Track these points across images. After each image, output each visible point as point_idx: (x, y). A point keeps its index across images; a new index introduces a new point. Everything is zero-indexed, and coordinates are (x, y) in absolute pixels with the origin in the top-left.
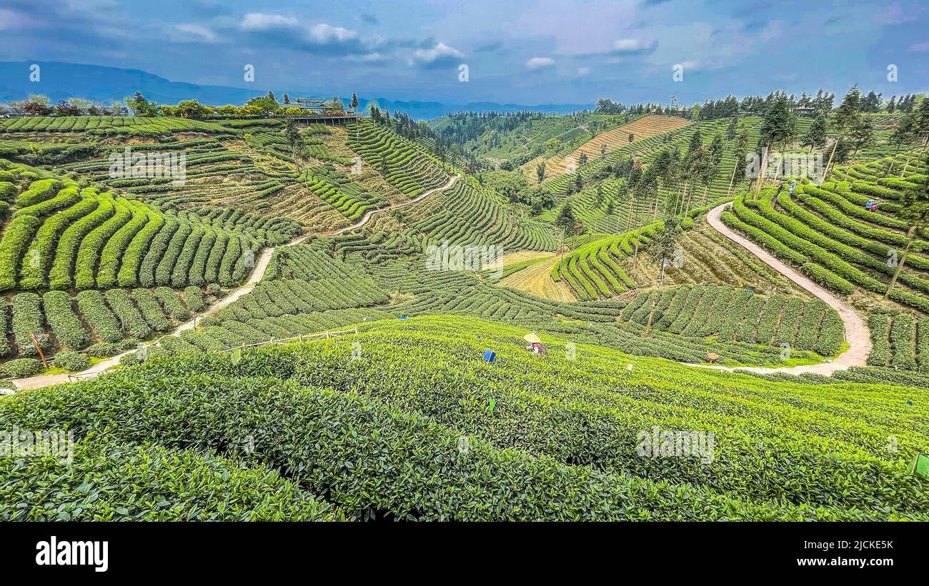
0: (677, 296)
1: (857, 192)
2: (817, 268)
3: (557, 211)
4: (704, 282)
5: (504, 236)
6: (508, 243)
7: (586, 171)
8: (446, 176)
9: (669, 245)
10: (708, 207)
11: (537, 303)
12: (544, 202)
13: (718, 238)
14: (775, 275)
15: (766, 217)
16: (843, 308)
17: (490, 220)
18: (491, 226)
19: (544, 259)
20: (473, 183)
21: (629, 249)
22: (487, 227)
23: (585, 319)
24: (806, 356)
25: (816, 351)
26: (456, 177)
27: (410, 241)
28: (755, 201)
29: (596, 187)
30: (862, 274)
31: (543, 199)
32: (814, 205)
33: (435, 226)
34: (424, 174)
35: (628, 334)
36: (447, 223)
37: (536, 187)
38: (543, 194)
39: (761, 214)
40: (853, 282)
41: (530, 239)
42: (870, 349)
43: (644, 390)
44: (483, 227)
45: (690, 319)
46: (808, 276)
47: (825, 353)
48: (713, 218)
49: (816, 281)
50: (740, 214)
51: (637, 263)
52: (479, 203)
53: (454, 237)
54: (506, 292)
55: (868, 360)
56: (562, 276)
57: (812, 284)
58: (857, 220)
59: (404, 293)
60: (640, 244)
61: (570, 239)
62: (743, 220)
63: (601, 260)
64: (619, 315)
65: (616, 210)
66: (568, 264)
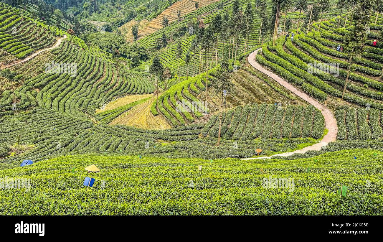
0: (235, 115)
1: (324, 37)
2: (309, 86)
3: (151, 62)
4: (250, 103)
5: (111, 84)
6: (116, 90)
7: (169, 31)
8: (52, 38)
9: (225, 80)
10: (249, 52)
11: (143, 134)
12: (140, 56)
13: (256, 73)
14: (288, 94)
15: (280, 57)
16: (323, 109)
17: (97, 73)
18: (100, 78)
19: (145, 100)
20: (79, 43)
21: (202, 86)
22: (95, 79)
23: (178, 140)
24: (307, 141)
25: (312, 137)
26: (62, 38)
27: (24, 97)
28: (274, 47)
29: (177, 42)
30: (330, 87)
31: (139, 53)
32: (304, 47)
33: (48, 82)
34: (31, 37)
35: (207, 146)
36: (59, 78)
37: (133, 44)
38: (139, 50)
39: (278, 55)
40: (326, 92)
41: (132, 86)
42: (337, 130)
43: (207, 182)
44: (92, 78)
45: (244, 129)
46: (305, 92)
47: (317, 137)
48: (251, 59)
49: (309, 94)
50: (267, 56)
51: (208, 95)
52: (86, 59)
53: (67, 90)
54: (118, 129)
55: (337, 137)
56: (159, 111)
57: (307, 96)
58: (326, 55)
59: (24, 144)
60: (209, 81)
61: (163, 82)
62: (268, 59)
63: (185, 96)
64: (200, 133)
65: (192, 58)
66: (163, 101)
